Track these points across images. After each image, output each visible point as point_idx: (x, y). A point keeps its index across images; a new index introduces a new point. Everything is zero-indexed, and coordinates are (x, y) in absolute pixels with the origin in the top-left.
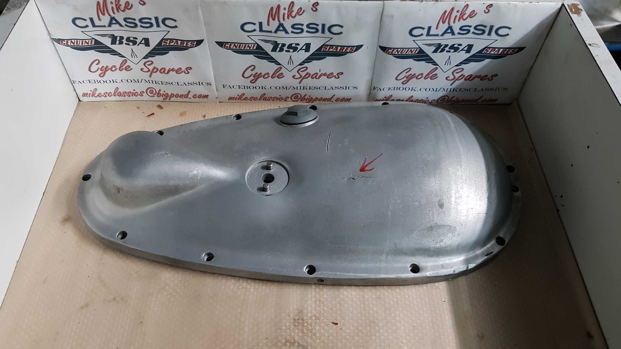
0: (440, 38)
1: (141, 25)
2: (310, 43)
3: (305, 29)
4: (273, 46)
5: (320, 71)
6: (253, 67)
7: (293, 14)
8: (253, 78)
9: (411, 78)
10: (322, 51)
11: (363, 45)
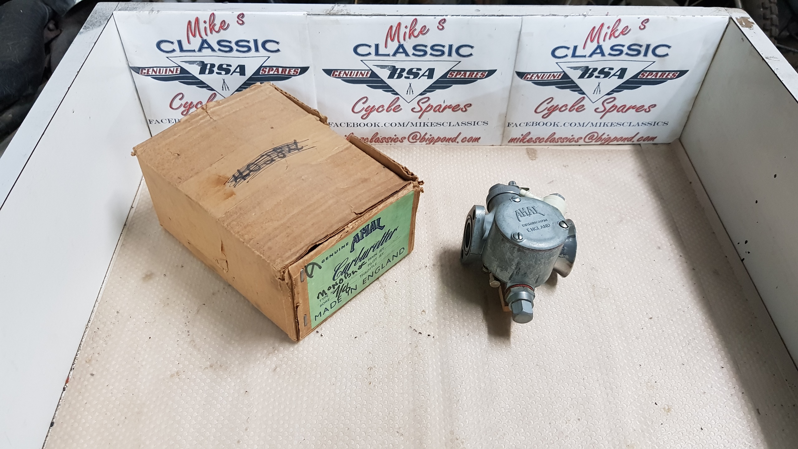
0: (587, 59)
1: (237, 49)
2: (434, 69)
3: (429, 51)
4: (390, 72)
5: (444, 102)
6: (365, 99)
7: (416, 33)
8: (365, 113)
9: (553, 111)
10: (448, 78)
11: (496, 70)
